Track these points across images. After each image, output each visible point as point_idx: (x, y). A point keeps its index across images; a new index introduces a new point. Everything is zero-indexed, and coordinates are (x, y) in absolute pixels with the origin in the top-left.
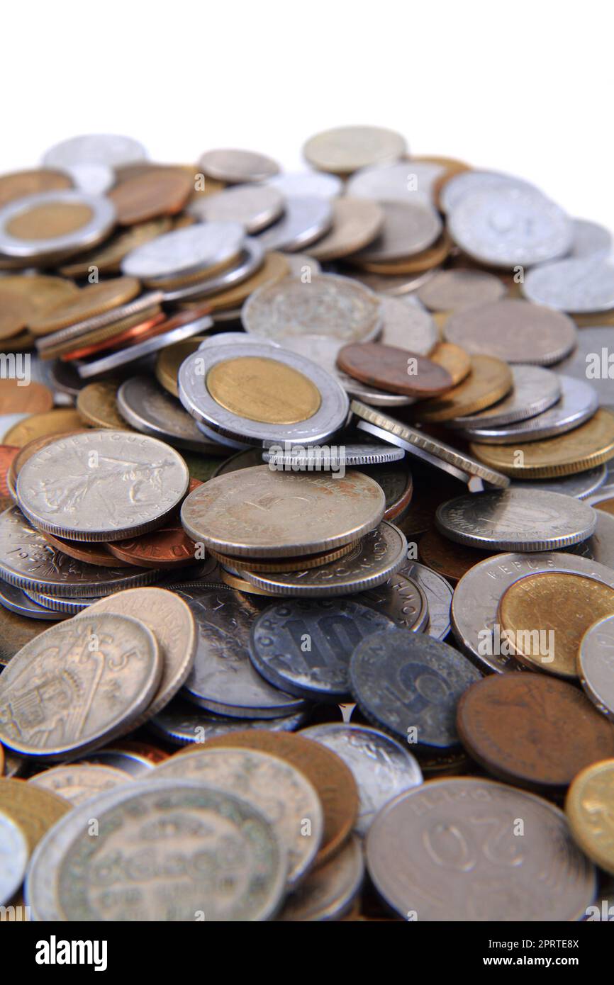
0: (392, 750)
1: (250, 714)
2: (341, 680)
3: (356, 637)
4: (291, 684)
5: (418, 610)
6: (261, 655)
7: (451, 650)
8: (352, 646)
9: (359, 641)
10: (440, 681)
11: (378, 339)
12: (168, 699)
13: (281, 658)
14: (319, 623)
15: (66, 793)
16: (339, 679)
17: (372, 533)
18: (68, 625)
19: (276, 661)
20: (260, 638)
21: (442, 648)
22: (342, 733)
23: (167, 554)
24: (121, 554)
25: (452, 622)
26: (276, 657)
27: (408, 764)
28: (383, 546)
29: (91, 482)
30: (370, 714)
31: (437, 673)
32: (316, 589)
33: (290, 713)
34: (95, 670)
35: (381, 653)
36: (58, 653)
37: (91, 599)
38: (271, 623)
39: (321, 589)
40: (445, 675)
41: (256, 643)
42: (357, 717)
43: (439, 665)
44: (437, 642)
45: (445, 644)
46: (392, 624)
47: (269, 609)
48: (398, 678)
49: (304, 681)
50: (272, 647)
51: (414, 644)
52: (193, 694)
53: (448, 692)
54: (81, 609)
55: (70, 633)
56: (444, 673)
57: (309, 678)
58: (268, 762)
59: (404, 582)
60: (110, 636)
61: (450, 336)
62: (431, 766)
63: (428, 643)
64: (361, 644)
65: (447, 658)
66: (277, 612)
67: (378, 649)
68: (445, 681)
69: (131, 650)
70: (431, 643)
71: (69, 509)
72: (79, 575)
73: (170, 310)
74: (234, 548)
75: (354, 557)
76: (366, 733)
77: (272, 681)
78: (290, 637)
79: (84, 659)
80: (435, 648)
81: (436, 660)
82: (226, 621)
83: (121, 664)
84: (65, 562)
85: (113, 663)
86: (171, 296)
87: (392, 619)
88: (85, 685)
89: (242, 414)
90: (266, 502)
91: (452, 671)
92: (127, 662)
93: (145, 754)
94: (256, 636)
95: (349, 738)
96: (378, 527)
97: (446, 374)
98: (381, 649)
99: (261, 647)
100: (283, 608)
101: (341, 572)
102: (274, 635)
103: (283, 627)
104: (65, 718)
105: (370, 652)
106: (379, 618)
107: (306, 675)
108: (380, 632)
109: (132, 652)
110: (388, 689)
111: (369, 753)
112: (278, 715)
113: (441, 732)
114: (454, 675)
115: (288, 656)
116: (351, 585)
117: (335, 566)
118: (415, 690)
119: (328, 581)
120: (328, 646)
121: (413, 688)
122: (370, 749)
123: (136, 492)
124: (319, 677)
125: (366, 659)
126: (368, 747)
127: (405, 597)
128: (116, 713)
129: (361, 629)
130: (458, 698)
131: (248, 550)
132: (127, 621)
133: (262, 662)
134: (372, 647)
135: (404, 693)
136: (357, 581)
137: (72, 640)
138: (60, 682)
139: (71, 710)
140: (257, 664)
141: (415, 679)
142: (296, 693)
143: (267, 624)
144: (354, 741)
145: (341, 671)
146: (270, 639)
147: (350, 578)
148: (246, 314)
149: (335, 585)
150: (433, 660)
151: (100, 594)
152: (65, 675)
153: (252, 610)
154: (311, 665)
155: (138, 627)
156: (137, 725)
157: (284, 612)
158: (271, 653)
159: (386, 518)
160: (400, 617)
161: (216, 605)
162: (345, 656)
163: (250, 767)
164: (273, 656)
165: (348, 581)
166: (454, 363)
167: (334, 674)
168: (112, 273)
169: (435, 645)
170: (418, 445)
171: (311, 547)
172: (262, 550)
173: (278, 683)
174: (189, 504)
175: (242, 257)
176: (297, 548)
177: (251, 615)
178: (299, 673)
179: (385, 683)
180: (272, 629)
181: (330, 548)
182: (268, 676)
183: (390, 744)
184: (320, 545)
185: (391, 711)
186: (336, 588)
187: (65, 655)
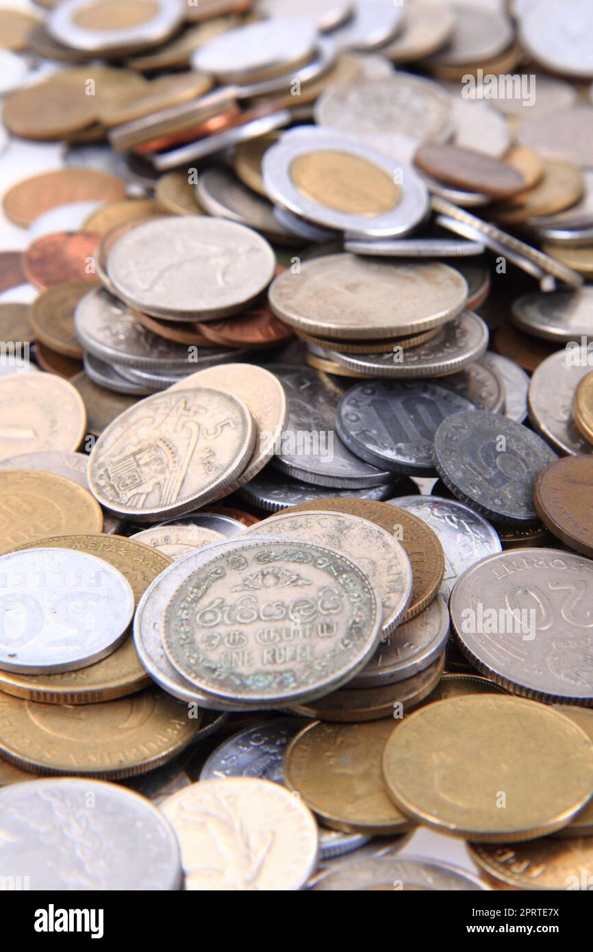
0: (474, 522)
1: (338, 485)
2: (425, 455)
3: (439, 418)
4: (378, 457)
5: (495, 396)
6: (349, 430)
7: (529, 432)
8: (435, 426)
9: (441, 421)
10: (519, 460)
11: (451, 140)
12: (261, 467)
13: (368, 433)
14: (402, 403)
15: (166, 550)
16: (423, 454)
17: (454, 321)
18: (161, 397)
19: (363, 436)
20: (347, 415)
21: (521, 431)
22: (425, 504)
23: (255, 335)
24: (210, 334)
25: (529, 408)
26: (363, 432)
27: (488, 534)
28: (464, 333)
29: (179, 265)
30: (454, 486)
31: (516, 453)
32: (402, 370)
33: (375, 485)
34: (189, 438)
35: (464, 431)
36: (153, 423)
37: (180, 376)
38: (357, 402)
39: (407, 370)
40: (523, 455)
41: (343, 418)
42: (440, 490)
43: (518, 445)
44: (516, 424)
45: (523, 426)
46: (472, 407)
47: (354, 389)
48: (480, 455)
49: (390, 454)
50: (358, 423)
51: (494, 425)
52: (284, 463)
53: (526, 471)
54: (170, 384)
55: (164, 405)
56: (523, 453)
57: (394, 453)
58: (358, 524)
59: (481, 370)
60: (204, 408)
61: (523, 140)
62: (510, 538)
63: (507, 425)
64: (444, 421)
65: (525, 440)
66: (363, 392)
67: (460, 427)
68: (523, 460)
69: (225, 420)
70: (510, 425)
71: (159, 289)
72: (169, 353)
73: (244, 105)
74: (323, 329)
75: (437, 342)
76: (447, 505)
77: (359, 454)
78: (375, 415)
79: (179, 428)
80: (514, 429)
81: (515, 441)
82: (312, 400)
83: (215, 433)
84: (156, 340)
85: (207, 433)
86: (244, 92)
87: (472, 402)
88: (180, 452)
89: (325, 204)
90: (352, 287)
91: (530, 451)
92: (221, 432)
93: (238, 518)
94: (344, 412)
95: (432, 509)
96: (459, 316)
97: (519, 175)
98: (463, 427)
99: (348, 422)
100: (368, 388)
101: (425, 355)
102: (360, 412)
103: (369, 405)
104: (162, 482)
105: (452, 429)
106: (459, 401)
107: (392, 449)
108: (462, 412)
109: (226, 422)
110: (470, 465)
111: (451, 524)
112: (364, 486)
113: (520, 506)
114: (532, 455)
115: (375, 432)
116: (435, 368)
117: (419, 350)
118: (495, 467)
119: (413, 363)
120: (411, 424)
121: (493, 465)
122: (452, 521)
123: (224, 274)
124: (404, 452)
125: (450, 436)
126: (450, 518)
127: (482, 384)
128: (212, 477)
129: (442, 410)
130: (536, 477)
131: (337, 331)
132: (220, 394)
133: (349, 436)
134: (455, 425)
135: (484, 468)
136: (441, 364)
137: (167, 411)
138: (155, 450)
139: (168, 474)
140: (345, 438)
141: (495, 458)
142: (382, 466)
143: (353, 402)
144: (436, 512)
145: (424, 447)
146: (357, 416)
147: (434, 361)
148: (320, 111)
149: (420, 366)
150: (513, 440)
151: (189, 371)
152: (160, 444)
153: (338, 390)
154: (396, 442)
155: (231, 399)
156: (231, 490)
157: (369, 391)
158: (358, 429)
159: (467, 308)
160: (478, 402)
161: (302, 383)
162: (429, 435)
163: (342, 529)
164: (360, 431)
165: (433, 363)
166: (527, 165)
167: (418, 449)
168: (183, 68)
169: (514, 426)
170: (498, 241)
171: (398, 329)
172: (350, 331)
173: (365, 457)
174: (277, 287)
175: (313, 56)
176: (384, 330)
177: (336, 394)
178: (385, 448)
179: (468, 459)
180: (358, 407)
181: (416, 331)
182: (355, 450)
183: (470, 516)
184: (407, 328)
185: (472, 485)
186: (422, 369)
187: (159, 426)
